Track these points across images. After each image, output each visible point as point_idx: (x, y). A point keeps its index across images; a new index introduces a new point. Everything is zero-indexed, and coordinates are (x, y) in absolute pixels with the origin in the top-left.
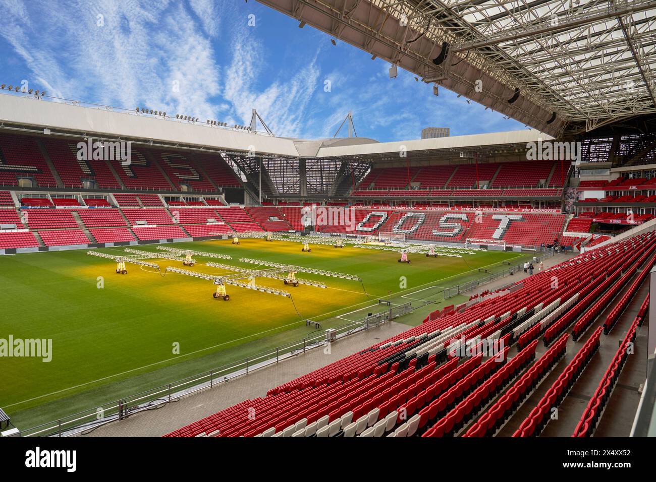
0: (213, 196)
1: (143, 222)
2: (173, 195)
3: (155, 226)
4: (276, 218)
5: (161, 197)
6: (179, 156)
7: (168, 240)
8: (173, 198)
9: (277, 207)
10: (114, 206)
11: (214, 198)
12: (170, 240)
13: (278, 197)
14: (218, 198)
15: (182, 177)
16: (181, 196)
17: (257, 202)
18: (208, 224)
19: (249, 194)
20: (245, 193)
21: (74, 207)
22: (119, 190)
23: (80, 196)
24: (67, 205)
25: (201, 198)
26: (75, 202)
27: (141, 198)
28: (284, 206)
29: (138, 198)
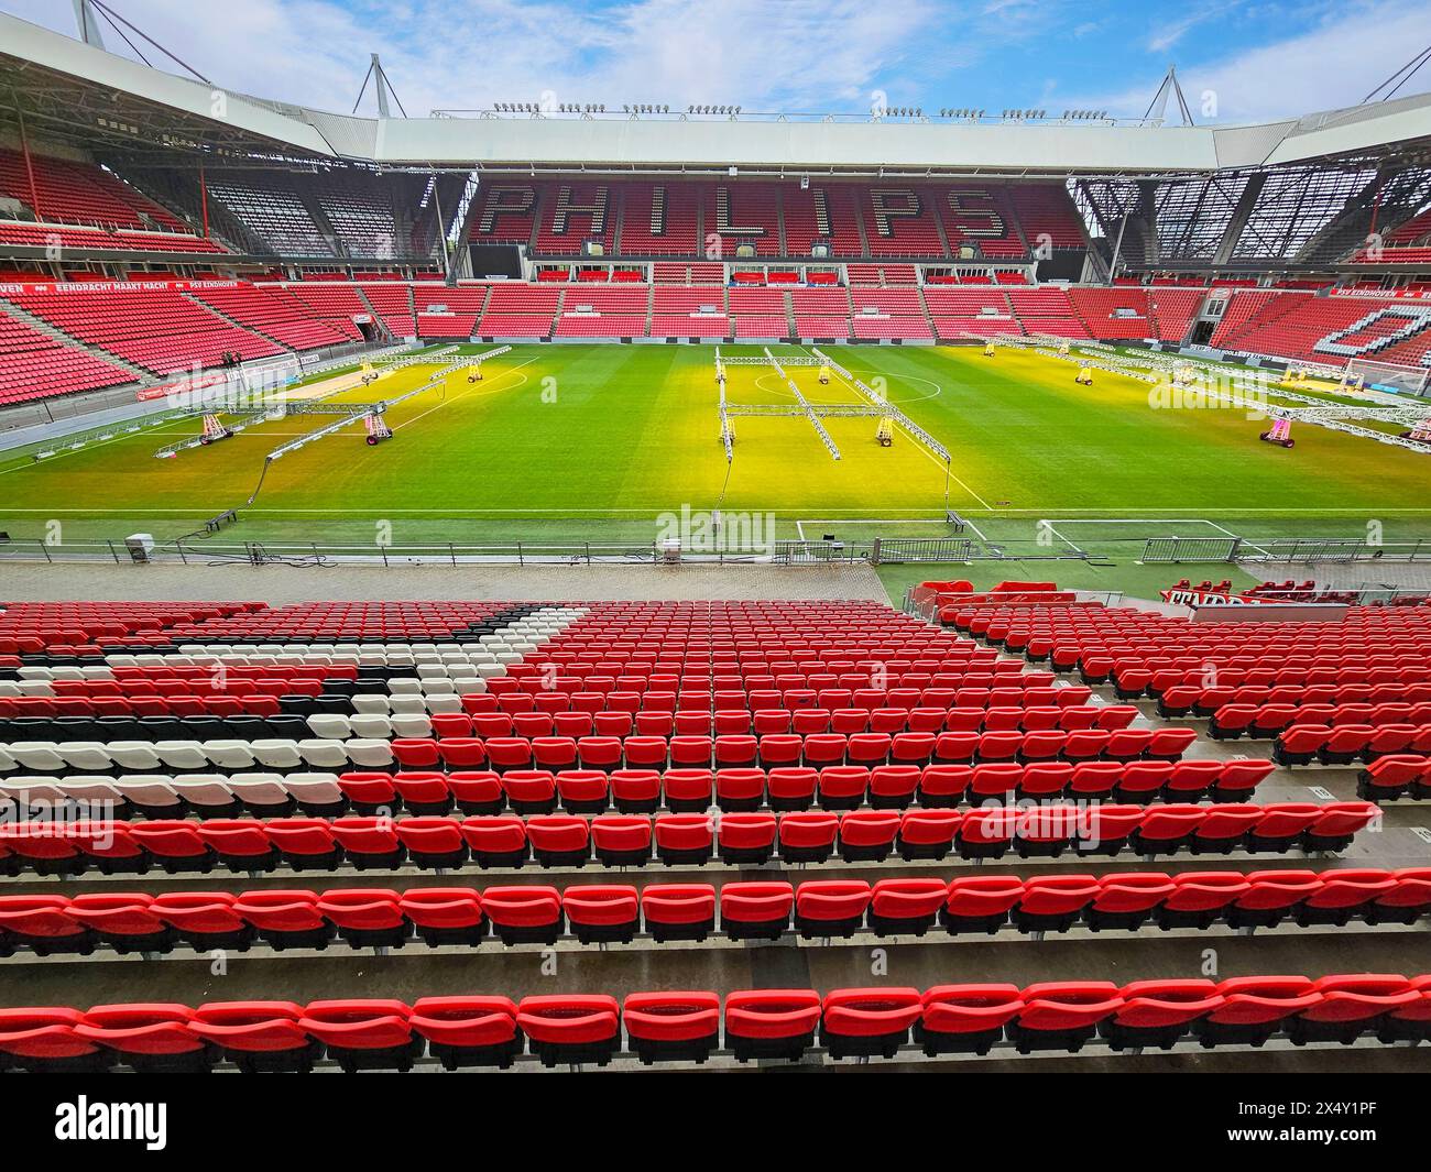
0: (1014, 267)
1: (874, 310)
2: (940, 266)
3: (888, 317)
4: (1133, 312)
5: (918, 267)
6: (982, 193)
7: (894, 341)
8: (940, 272)
9: (1145, 289)
10: (841, 284)
11: (1016, 271)
12: (897, 341)
13: (1154, 267)
14: (1023, 271)
15: (968, 232)
16: (954, 267)
17: (1104, 279)
18: (978, 317)
19: (1094, 262)
20: (1087, 259)
21: (788, 285)
22: (857, 258)
23: (802, 268)
24: (780, 281)
25: (991, 271)
26: (794, 278)
27: (887, 270)
28: (1165, 288)
29: (881, 272)
